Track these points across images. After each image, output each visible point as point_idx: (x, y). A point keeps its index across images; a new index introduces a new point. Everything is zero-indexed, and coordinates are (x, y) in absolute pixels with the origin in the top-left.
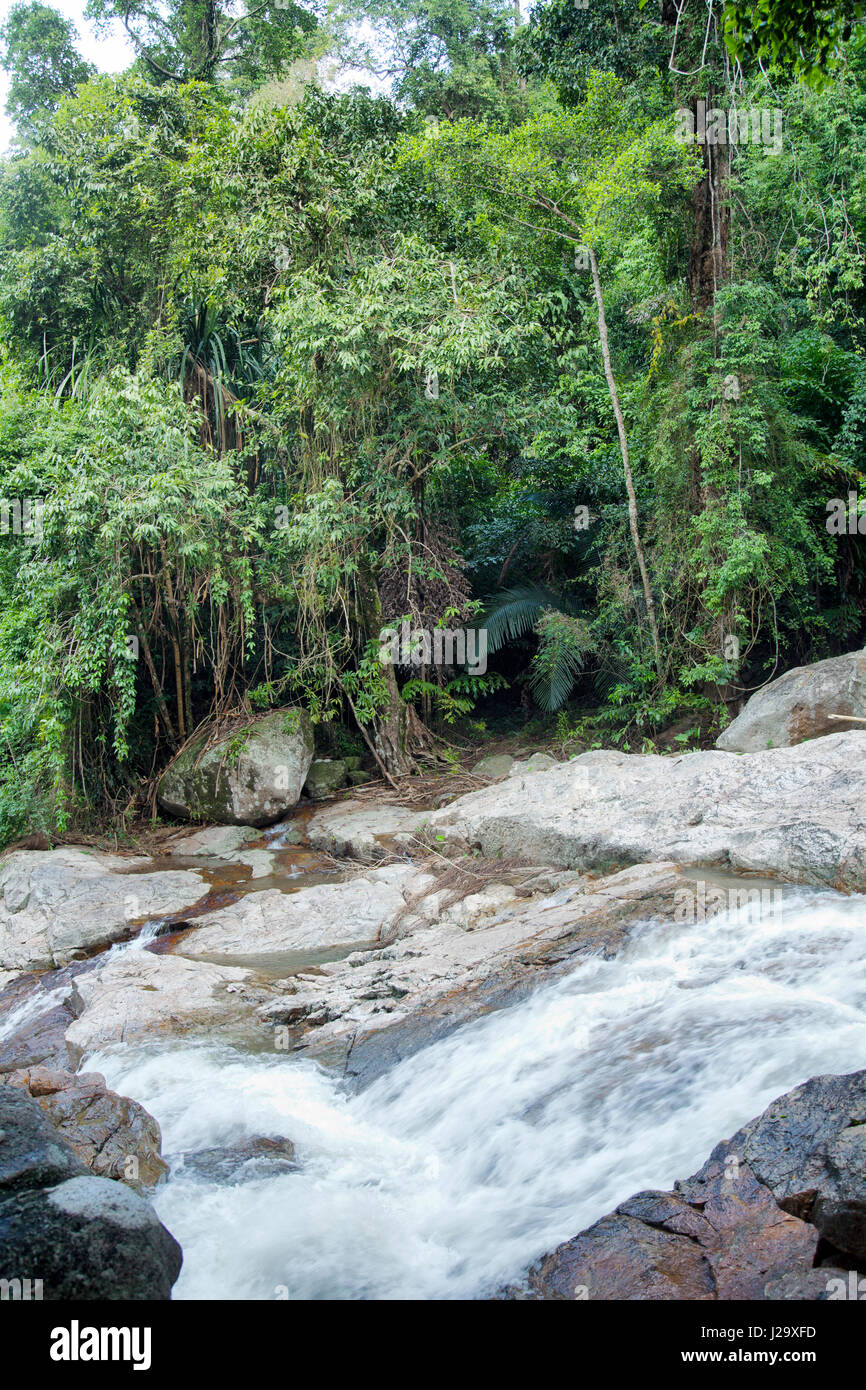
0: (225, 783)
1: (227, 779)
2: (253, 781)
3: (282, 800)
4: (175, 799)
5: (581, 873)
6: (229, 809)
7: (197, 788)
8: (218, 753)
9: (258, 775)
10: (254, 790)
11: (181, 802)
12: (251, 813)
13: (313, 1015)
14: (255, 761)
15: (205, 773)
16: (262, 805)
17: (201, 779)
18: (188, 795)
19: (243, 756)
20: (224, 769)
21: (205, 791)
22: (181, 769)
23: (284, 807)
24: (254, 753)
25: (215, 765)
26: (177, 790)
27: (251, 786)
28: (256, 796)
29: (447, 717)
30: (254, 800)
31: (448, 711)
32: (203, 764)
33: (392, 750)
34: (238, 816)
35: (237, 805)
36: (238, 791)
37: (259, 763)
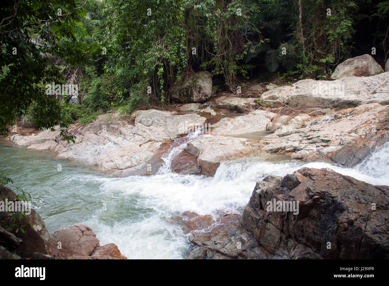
0: (192, 91)
1: (192, 90)
2: (200, 90)
3: (207, 96)
4: (176, 96)
5: (331, 109)
6: (192, 98)
7: (183, 93)
8: (189, 83)
9: (202, 89)
10: (200, 93)
11: (178, 97)
12: (198, 100)
13: (287, 149)
14: (201, 85)
15: (186, 89)
16: (202, 97)
17: (184, 90)
18: (180, 95)
19: (197, 83)
20: (191, 87)
21: (185, 94)
22: (178, 88)
23: (208, 98)
24: (200, 83)
25: (188, 86)
26: (177, 94)
27: (199, 92)
28: (201, 95)
29: (243, 75)
30: (200, 96)
31: (243, 73)
32: (185, 86)
33: (230, 83)
34: (195, 101)
35: (194, 98)
36: (195, 93)
37: (202, 85)
